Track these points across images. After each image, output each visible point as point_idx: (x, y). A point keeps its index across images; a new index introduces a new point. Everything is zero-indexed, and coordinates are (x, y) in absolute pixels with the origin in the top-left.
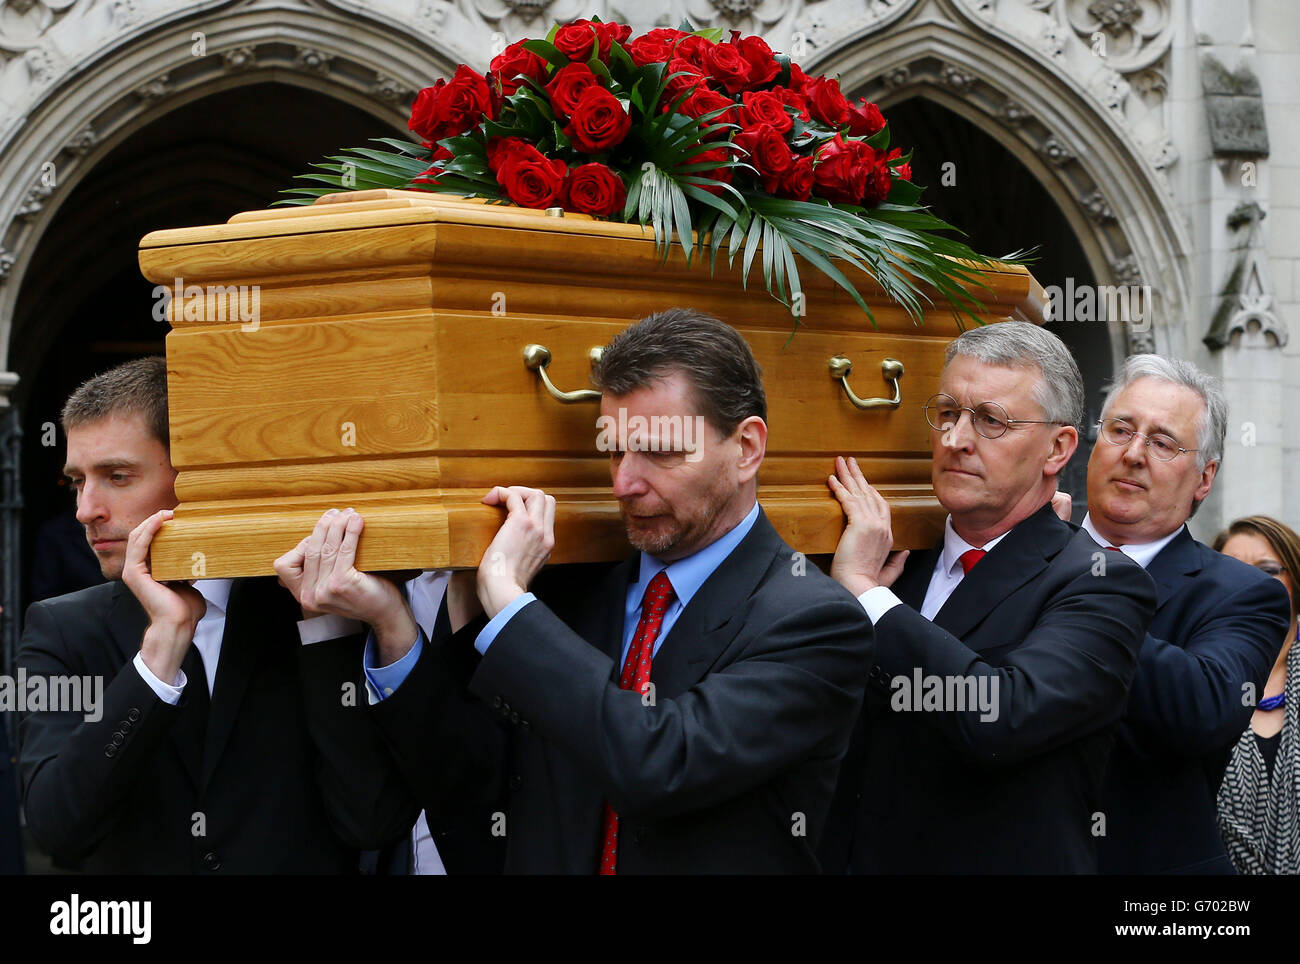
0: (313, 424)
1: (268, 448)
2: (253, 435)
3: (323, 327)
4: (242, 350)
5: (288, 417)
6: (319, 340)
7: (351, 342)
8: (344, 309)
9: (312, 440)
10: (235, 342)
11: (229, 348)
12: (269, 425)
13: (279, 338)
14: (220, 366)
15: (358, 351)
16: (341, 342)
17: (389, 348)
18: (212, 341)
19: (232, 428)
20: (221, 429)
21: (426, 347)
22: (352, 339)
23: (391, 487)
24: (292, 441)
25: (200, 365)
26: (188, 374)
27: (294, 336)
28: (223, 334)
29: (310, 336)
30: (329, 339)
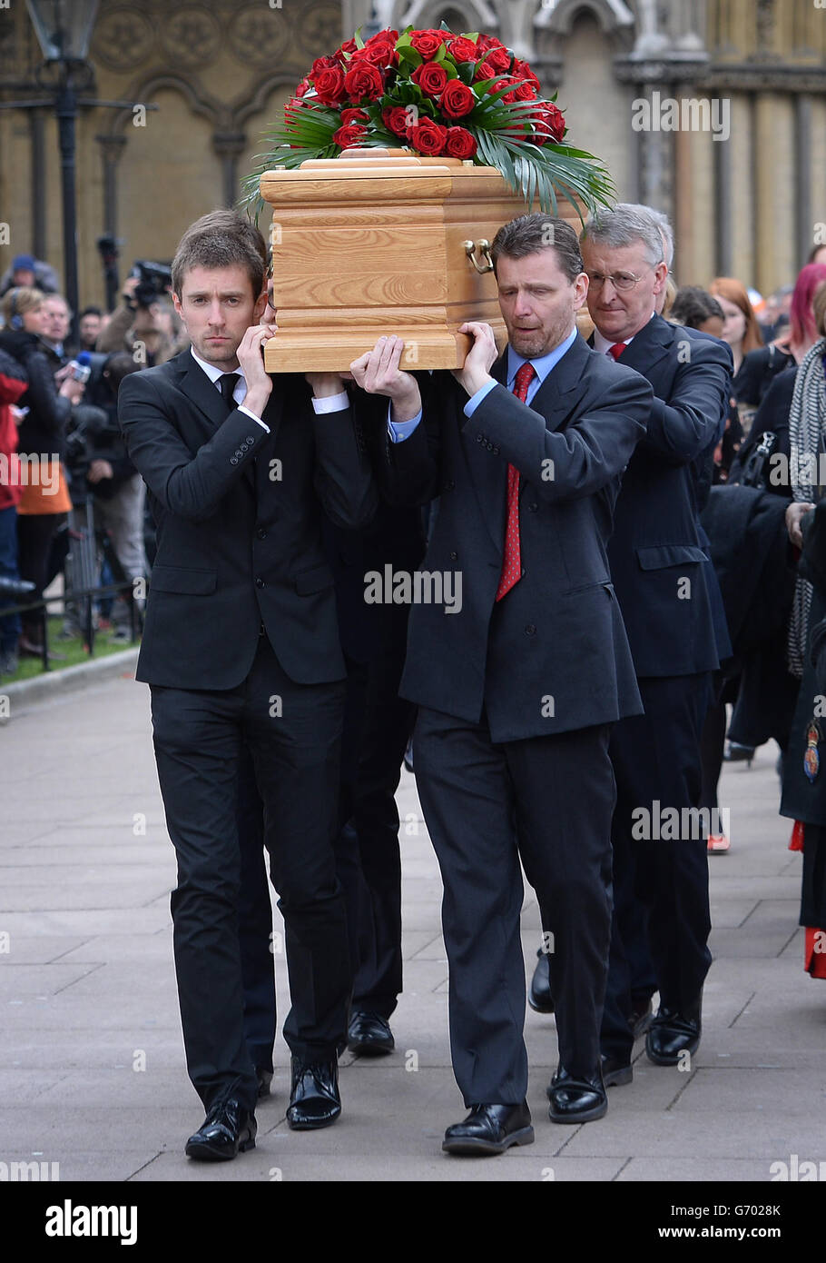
0: (367, 286)
1: (338, 299)
2: (329, 290)
3: (375, 231)
4: (324, 243)
5: (352, 281)
6: (373, 238)
7: (393, 241)
8: (388, 221)
9: (367, 296)
10: (318, 238)
11: (313, 240)
12: (339, 285)
13: (346, 236)
14: (308, 251)
15: (396, 247)
16: (387, 240)
17: (418, 245)
18: (303, 236)
19: (315, 286)
20: (308, 287)
21: (440, 245)
22: (393, 239)
23: (415, 322)
24: (355, 294)
25: (294, 250)
26: (287, 254)
27: (355, 236)
28: (311, 233)
29: (366, 236)
30: (379, 238)
